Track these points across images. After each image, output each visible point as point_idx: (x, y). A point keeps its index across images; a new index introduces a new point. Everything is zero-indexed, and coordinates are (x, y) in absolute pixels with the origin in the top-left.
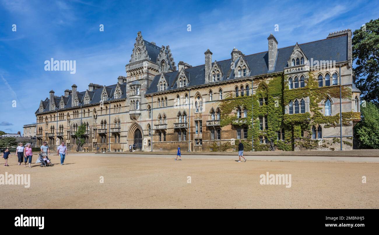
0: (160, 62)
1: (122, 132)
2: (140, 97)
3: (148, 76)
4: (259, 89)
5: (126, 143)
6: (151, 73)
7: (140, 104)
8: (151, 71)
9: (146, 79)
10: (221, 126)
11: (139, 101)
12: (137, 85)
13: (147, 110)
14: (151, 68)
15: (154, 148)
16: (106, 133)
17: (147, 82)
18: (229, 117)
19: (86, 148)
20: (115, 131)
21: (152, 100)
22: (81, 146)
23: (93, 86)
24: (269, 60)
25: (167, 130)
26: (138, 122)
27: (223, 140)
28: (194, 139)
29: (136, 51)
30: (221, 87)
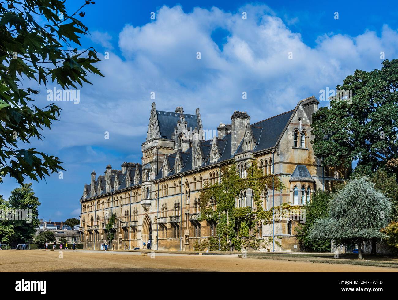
0: (176, 136)
1: (139, 225)
2: (150, 184)
3: (158, 158)
4: (225, 177)
5: (140, 240)
6: (163, 153)
7: (151, 192)
8: (163, 151)
9: (155, 162)
10: (200, 221)
11: (150, 188)
12: (147, 169)
13: (156, 199)
14: (162, 147)
15: (159, 247)
16: (127, 227)
17: (156, 165)
18: (206, 210)
19: (114, 245)
20: (132, 225)
21: (158, 188)
22: (111, 243)
23: (126, 166)
24: (232, 143)
25: (167, 224)
26: (149, 213)
27: (201, 237)
28: (184, 236)
29: (151, 126)
30: (201, 174)
